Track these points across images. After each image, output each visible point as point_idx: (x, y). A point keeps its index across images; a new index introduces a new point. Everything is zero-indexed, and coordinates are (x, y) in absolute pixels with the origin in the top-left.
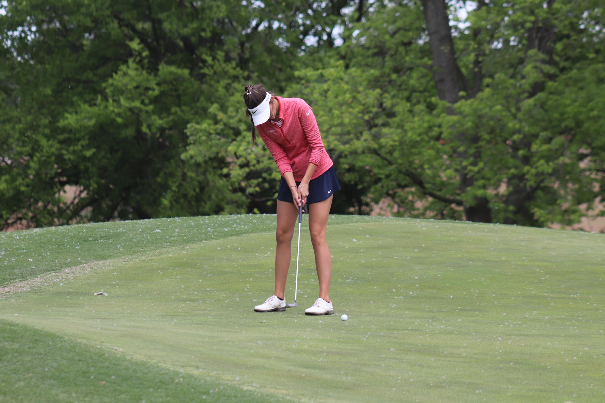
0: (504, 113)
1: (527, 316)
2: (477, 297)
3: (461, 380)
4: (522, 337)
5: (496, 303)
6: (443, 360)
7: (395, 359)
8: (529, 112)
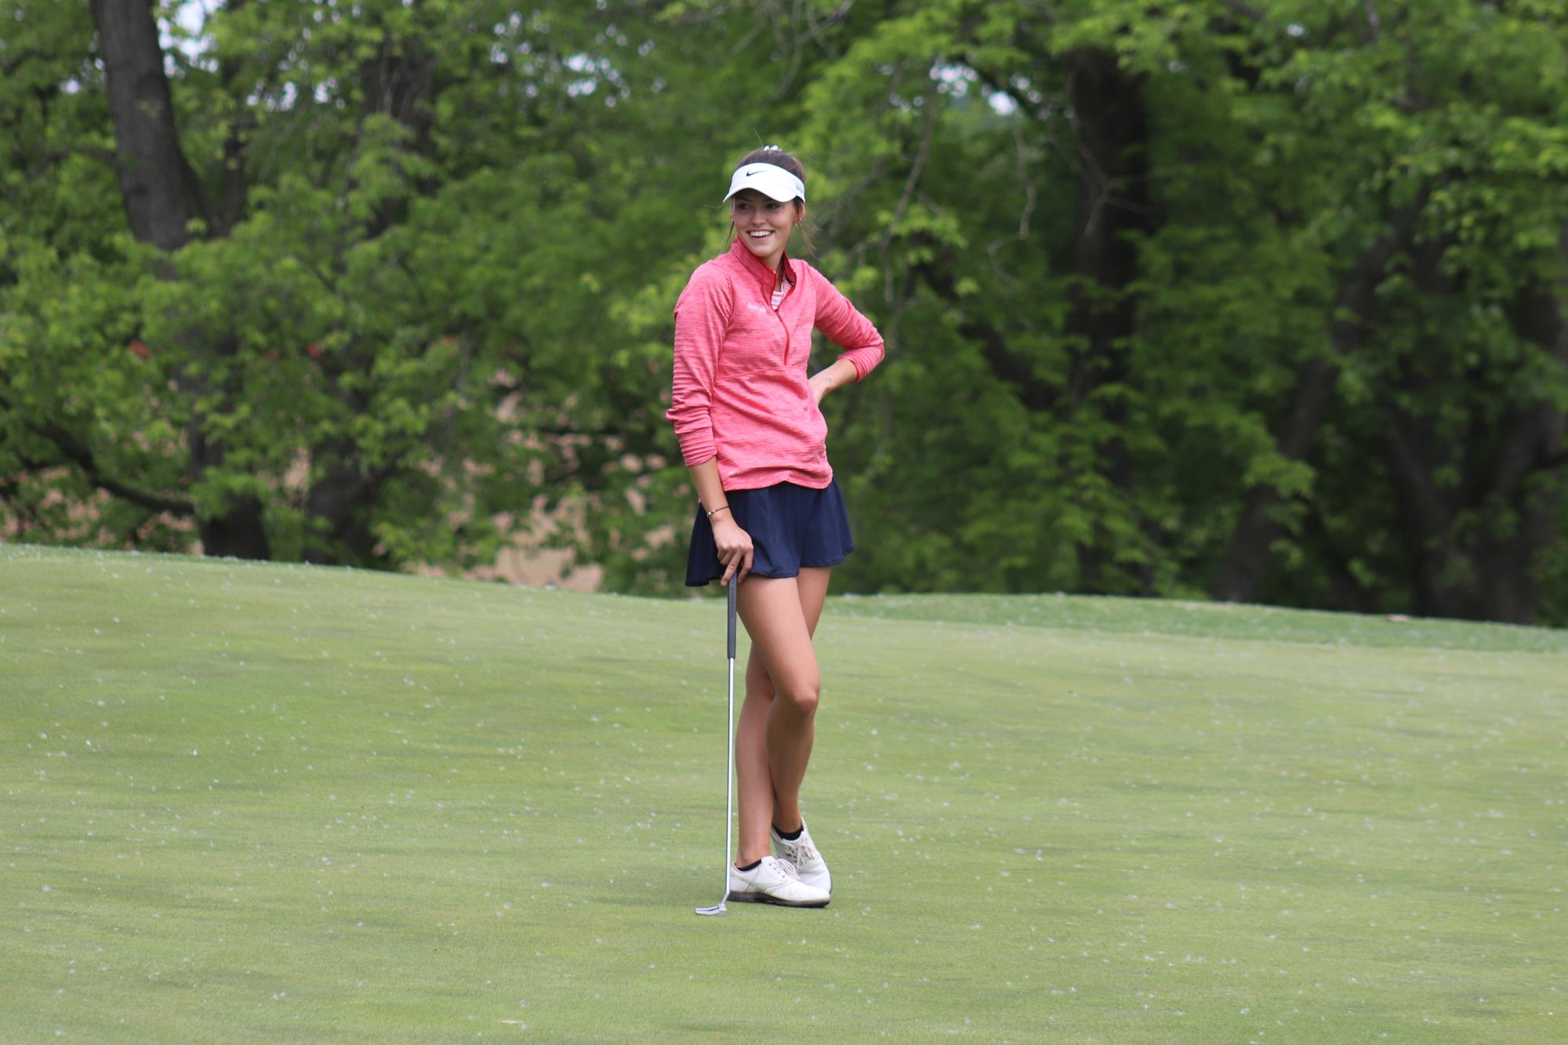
0: (304, 279)
1: (391, 802)
2: (259, 753)
3: (233, 966)
4: (382, 855)
5: (310, 768)
6: (183, 917)
7: (58, 913)
8: (368, 276)
